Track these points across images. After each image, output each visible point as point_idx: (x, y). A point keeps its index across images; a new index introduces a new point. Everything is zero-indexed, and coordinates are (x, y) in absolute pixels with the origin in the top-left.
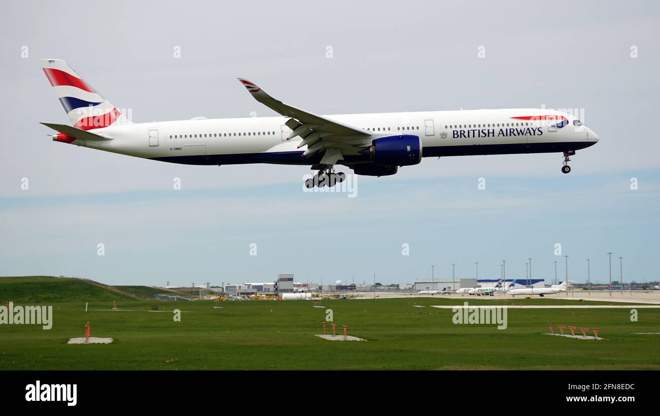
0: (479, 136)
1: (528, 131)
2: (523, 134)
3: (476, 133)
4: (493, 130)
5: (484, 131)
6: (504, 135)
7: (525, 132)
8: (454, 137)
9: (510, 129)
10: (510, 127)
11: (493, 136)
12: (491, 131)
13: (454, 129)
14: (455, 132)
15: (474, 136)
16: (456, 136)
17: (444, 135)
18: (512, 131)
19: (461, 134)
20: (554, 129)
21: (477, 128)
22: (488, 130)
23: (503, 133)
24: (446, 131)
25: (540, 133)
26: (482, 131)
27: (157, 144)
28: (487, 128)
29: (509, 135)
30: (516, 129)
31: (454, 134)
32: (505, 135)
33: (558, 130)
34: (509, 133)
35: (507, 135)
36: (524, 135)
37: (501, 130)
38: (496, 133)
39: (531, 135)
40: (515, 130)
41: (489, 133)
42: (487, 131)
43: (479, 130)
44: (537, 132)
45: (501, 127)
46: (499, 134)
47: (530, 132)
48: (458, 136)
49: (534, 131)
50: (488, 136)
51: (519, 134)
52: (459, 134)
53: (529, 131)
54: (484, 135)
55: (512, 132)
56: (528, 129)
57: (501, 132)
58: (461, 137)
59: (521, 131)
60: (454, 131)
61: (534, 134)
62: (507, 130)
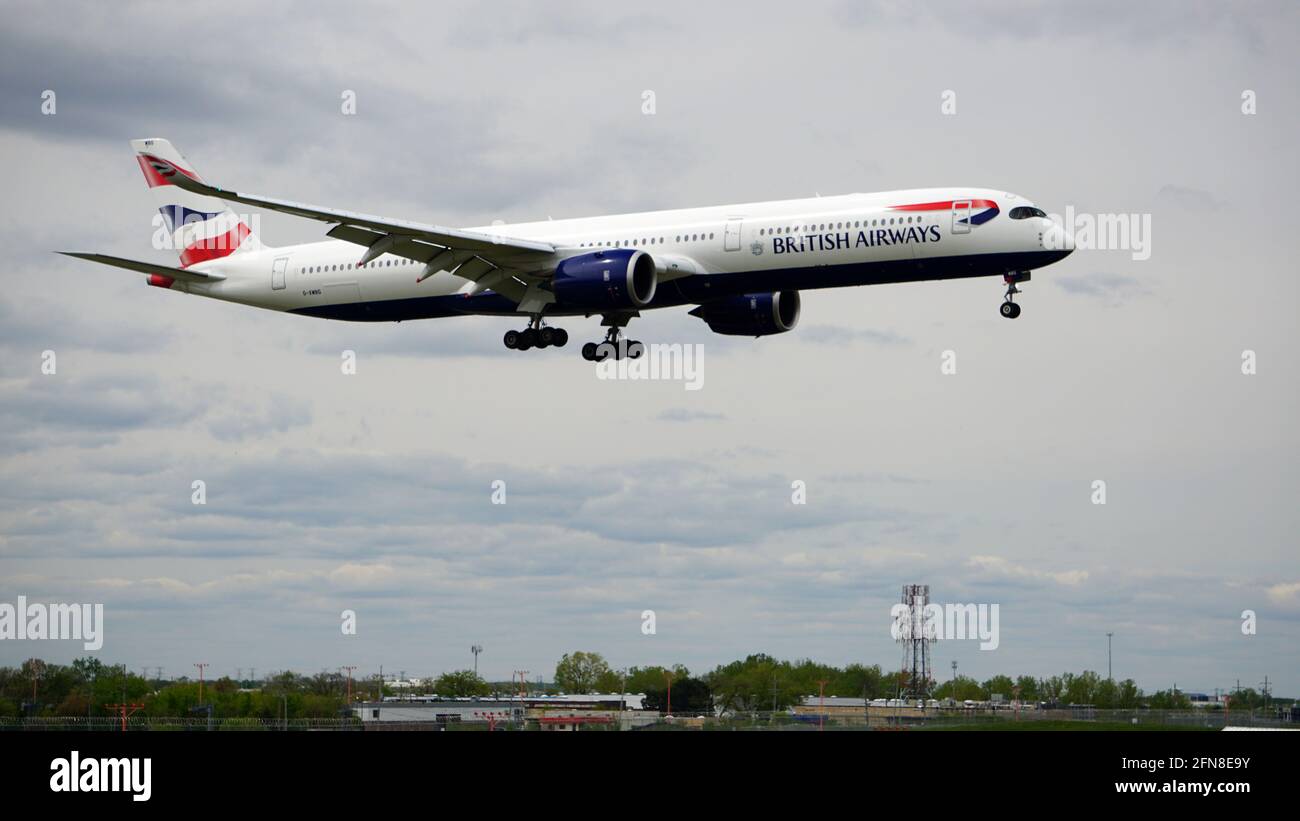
0: (822, 248)
1: (911, 235)
2: (902, 240)
3: (816, 241)
4: (847, 234)
5: (829, 237)
6: (867, 245)
7: (906, 237)
8: (776, 252)
9: (878, 232)
10: (879, 227)
11: (848, 246)
12: (842, 237)
13: (775, 235)
14: (778, 242)
15: (812, 249)
16: (779, 249)
17: (757, 248)
18: (881, 234)
19: (788, 244)
20: (964, 228)
21: (818, 232)
22: (838, 235)
23: (865, 240)
24: (760, 239)
25: (935, 237)
26: (826, 237)
27: (282, 285)
28: (835, 231)
29: (876, 244)
30: (890, 231)
31: (775, 245)
32: (869, 242)
33: (972, 229)
34: (875, 239)
35: (872, 244)
36: (904, 241)
37: (862, 233)
38: (853, 240)
39: (917, 240)
40: (888, 233)
41: (838, 240)
42: (835, 236)
43: (821, 236)
44: (929, 234)
45: (861, 228)
46: (858, 241)
47: (915, 236)
48: (783, 248)
49: (923, 234)
50: (839, 247)
51: (894, 241)
52: (784, 244)
53: (914, 233)
54: (830, 246)
55: (880, 237)
56: (912, 229)
57: (861, 239)
58: (788, 251)
59: (898, 234)
60: (775, 240)
61: (924, 240)
62: (872, 232)
